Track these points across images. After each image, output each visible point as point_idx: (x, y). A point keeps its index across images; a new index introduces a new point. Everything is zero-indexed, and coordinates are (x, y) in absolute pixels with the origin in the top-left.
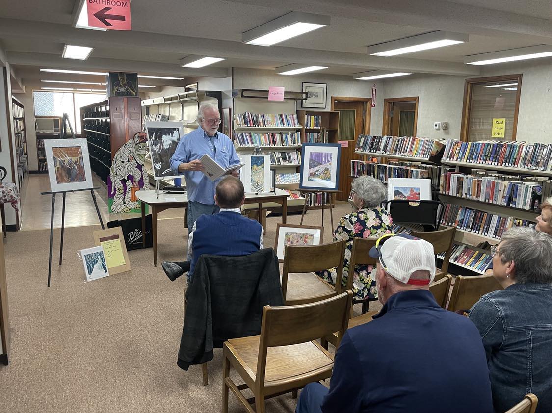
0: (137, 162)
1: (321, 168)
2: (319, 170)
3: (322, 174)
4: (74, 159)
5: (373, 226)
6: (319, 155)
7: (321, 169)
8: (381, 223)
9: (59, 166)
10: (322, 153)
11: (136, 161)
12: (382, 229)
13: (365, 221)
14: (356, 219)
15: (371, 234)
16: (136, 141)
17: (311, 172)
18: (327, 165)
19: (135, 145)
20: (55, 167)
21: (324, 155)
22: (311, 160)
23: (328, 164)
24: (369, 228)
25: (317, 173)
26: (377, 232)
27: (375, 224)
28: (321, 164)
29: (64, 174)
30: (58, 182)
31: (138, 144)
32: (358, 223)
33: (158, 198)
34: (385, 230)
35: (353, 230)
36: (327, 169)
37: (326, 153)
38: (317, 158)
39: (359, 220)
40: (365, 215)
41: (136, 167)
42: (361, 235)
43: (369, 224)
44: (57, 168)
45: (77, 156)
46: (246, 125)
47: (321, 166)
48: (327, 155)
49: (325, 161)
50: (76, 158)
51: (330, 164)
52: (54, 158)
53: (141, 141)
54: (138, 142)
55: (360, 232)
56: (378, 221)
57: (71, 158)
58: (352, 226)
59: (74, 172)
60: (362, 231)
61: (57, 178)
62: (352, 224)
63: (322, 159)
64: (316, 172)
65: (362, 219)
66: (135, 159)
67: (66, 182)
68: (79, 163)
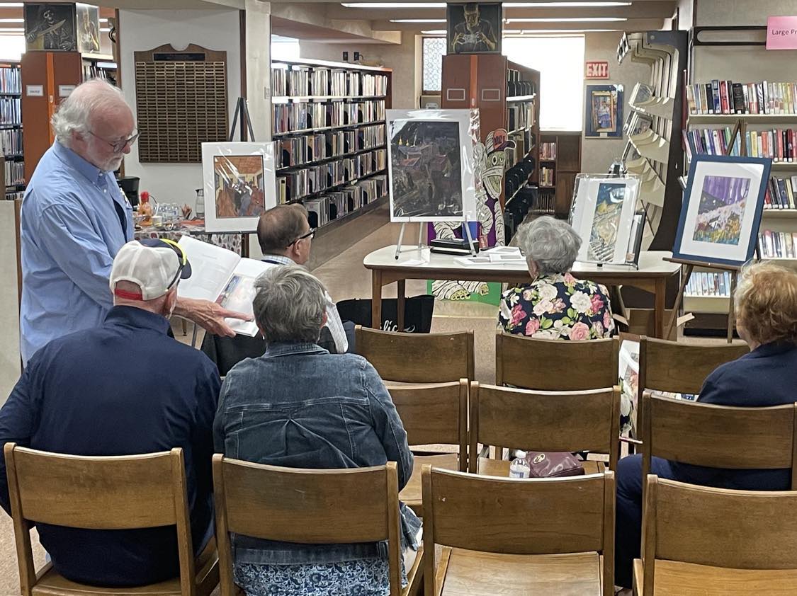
0: (488, 194)
1: (723, 213)
2: (717, 218)
3: (723, 228)
4: (249, 178)
5: (547, 312)
6: (723, 183)
7: (722, 215)
8: (565, 310)
9: (222, 188)
10: (730, 179)
11: (486, 189)
12: (566, 320)
13: (533, 302)
14: (518, 298)
15: (541, 328)
16: (488, 146)
17: (701, 221)
18: (734, 208)
19: (486, 155)
20: (216, 189)
21: (732, 184)
22: (704, 193)
23: (739, 204)
24: (537, 317)
25: (713, 224)
26: (552, 326)
27: (550, 310)
28: (724, 204)
29: (228, 202)
30: (218, 216)
31: (490, 153)
32: (520, 306)
33: (397, 258)
34: (572, 323)
35: (511, 318)
36: (734, 217)
37: (737, 179)
38: (717, 190)
39: (522, 301)
40: (536, 293)
41: (486, 203)
42: (522, 329)
43: (538, 309)
44: (218, 191)
45: (255, 173)
46: (711, 111)
47: (724, 208)
48: (739, 182)
49: (734, 196)
50: (253, 175)
51: (743, 206)
52: (216, 174)
53: (496, 147)
54: (492, 149)
55: (520, 324)
56: (558, 305)
57: (243, 175)
58: (510, 312)
59: (246, 201)
60: (525, 321)
61: (218, 209)
62: (510, 308)
63: (728, 191)
64: (711, 221)
65: (527, 299)
66: (484, 185)
67: (231, 216)
68: (256, 185)
